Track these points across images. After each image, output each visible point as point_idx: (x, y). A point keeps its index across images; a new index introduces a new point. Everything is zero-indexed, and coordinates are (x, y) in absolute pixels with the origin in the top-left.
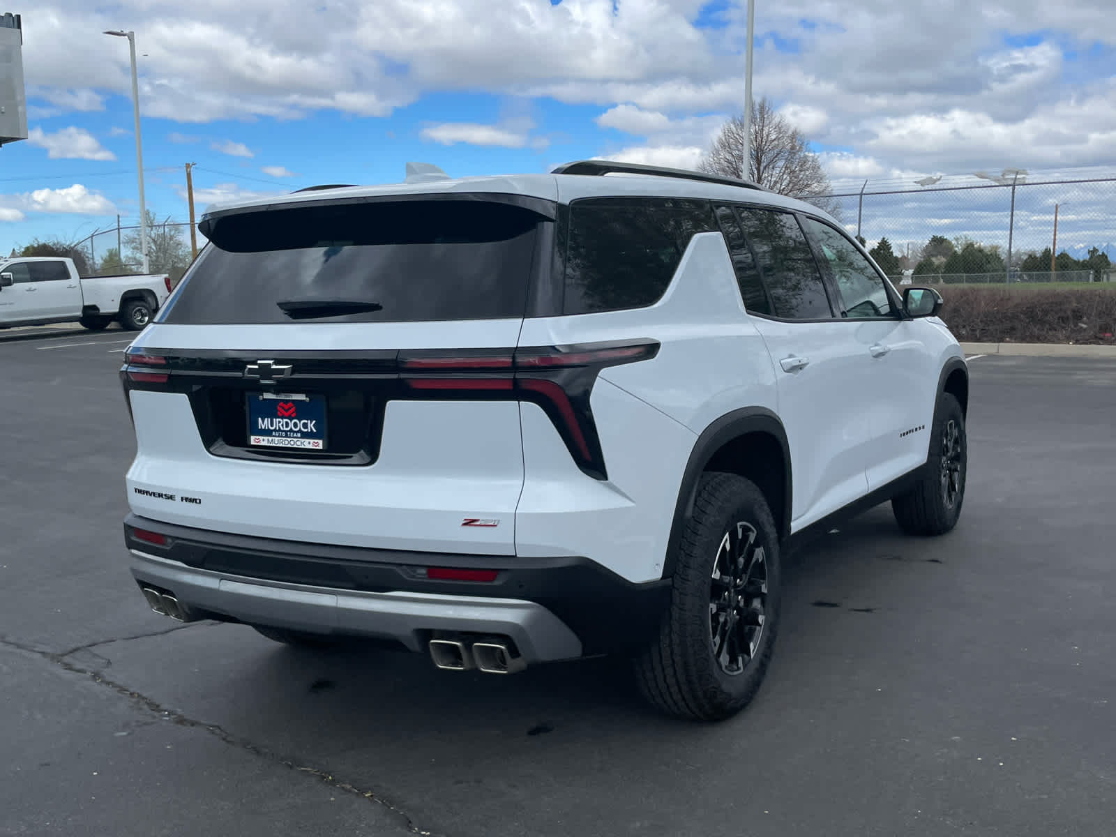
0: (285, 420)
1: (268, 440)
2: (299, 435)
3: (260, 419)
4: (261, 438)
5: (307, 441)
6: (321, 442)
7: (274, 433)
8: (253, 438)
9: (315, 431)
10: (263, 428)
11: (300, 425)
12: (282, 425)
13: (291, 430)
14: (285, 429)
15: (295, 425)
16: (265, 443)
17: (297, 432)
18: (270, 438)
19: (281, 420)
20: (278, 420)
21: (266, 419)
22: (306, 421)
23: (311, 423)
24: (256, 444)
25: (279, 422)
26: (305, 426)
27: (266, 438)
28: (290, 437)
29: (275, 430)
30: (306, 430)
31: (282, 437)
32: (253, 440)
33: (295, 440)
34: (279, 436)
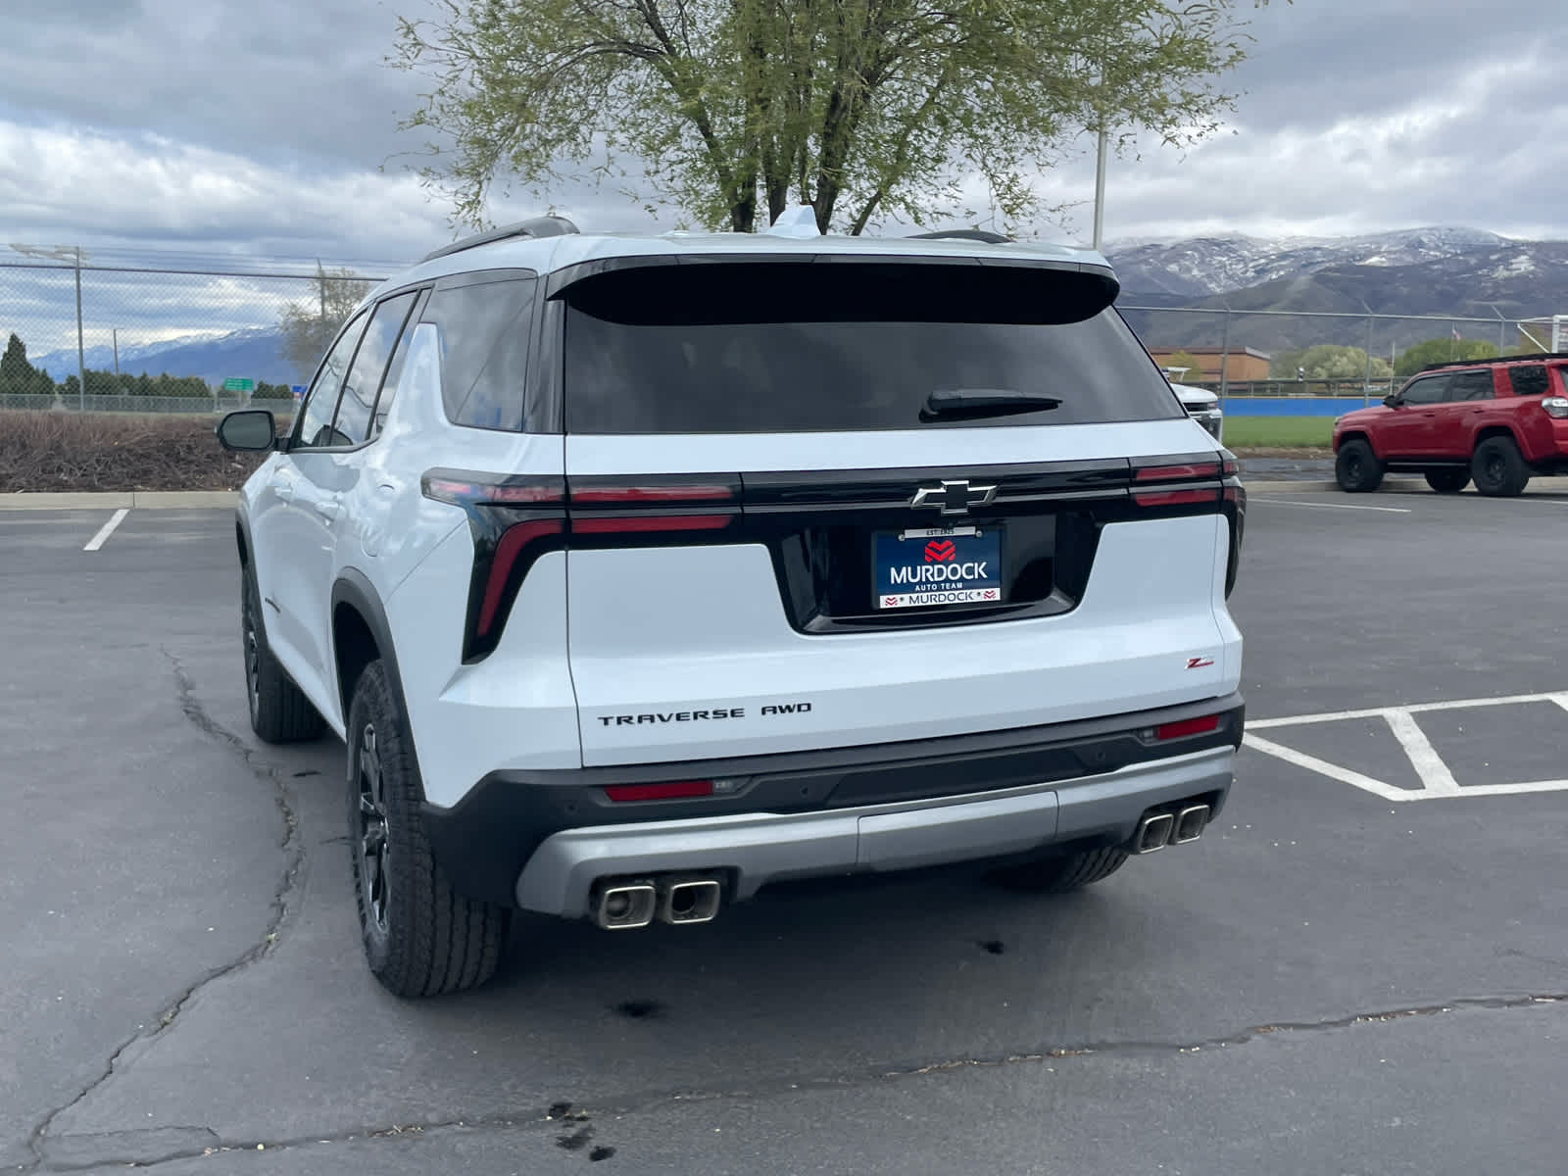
0: (936, 567)
1: (911, 598)
2: (960, 585)
3: (893, 570)
4: (898, 597)
5: (976, 591)
6: (997, 591)
7: (917, 588)
8: (883, 599)
9: (985, 576)
10: (899, 581)
11: (962, 571)
12: (932, 575)
13: (947, 580)
14: (936, 579)
15: (954, 572)
16: (906, 603)
17: (956, 582)
18: (914, 596)
19: (930, 567)
20: (924, 568)
21: (904, 569)
22: (971, 565)
23: (979, 566)
24: (889, 606)
25: (927, 570)
26: (970, 571)
27: (906, 596)
28: (945, 590)
29: (920, 583)
30: (971, 577)
31: (931, 590)
32: (884, 602)
33: (956, 593)
34: (927, 591)
